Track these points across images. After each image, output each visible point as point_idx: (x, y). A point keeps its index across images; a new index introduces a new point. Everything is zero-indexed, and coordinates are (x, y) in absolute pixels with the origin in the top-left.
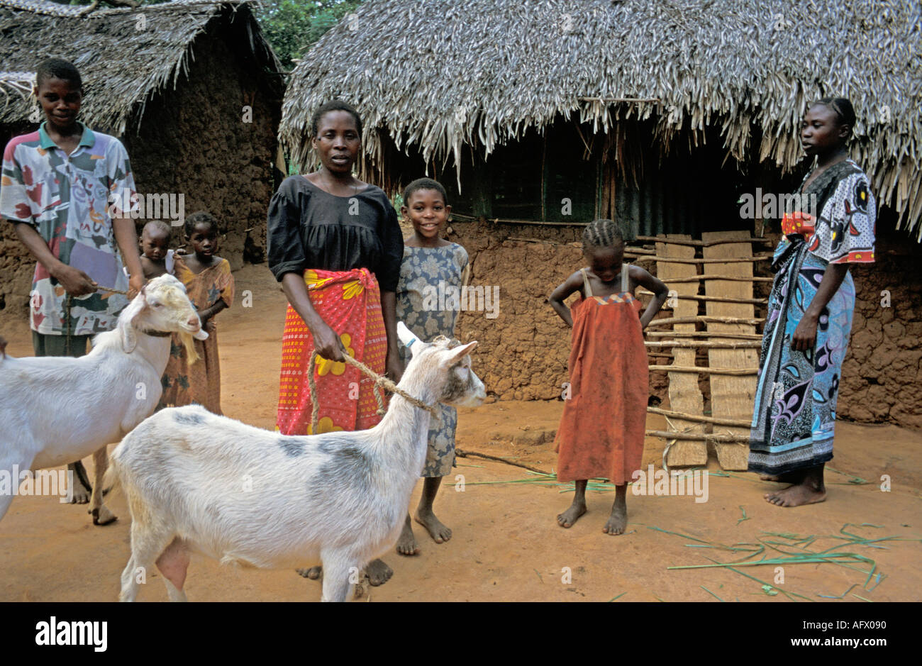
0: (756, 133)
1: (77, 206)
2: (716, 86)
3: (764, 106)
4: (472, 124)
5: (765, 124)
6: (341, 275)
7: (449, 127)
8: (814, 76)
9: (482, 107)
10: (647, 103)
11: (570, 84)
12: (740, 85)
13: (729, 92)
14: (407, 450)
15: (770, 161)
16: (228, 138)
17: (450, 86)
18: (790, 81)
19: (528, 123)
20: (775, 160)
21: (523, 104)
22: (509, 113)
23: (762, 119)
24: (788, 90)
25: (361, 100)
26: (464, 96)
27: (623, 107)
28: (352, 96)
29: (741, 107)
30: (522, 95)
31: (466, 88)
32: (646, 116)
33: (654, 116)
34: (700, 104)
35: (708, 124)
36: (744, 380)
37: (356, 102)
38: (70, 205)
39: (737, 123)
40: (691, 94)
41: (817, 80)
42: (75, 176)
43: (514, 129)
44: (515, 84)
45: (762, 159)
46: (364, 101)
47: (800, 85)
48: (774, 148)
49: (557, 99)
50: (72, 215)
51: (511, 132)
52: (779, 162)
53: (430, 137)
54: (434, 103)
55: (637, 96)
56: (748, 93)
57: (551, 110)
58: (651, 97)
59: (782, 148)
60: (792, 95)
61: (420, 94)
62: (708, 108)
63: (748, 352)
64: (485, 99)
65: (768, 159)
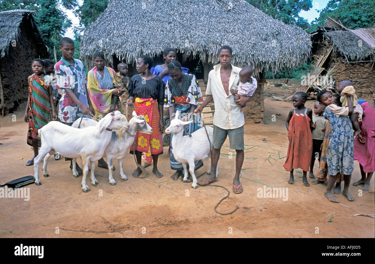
0: (207, 56)
1: (80, 83)
2: (198, 45)
3: (209, 50)
4: (140, 54)
5: (210, 54)
7: (133, 55)
8: (219, 43)
9: (142, 50)
10: (182, 49)
11: (163, 44)
12: (204, 45)
13: (201, 47)
15: (211, 62)
17: (132, 44)
18: (214, 44)
19: (155, 54)
20: (212, 62)
21: (153, 49)
22: (150, 51)
23: (209, 53)
24: (214, 46)
25: (107, 48)
26: (136, 47)
28: (104, 47)
29: (204, 50)
30: (152, 47)
31: (136, 45)
32: (183, 52)
33: (184, 52)
34: (195, 49)
35: (197, 54)
36: (209, 114)
37: (106, 48)
39: (203, 54)
40: (192, 47)
41: (220, 44)
43: (151, 56)
44: (149, 44)
45: (209, 62)
46: (108, 48)
47: (216, 45)
48: (211, 59)
49: (161, 48)
51: (150, 56)
52: (213, 62)
53: (129, 57)
54: (128, 49)
55: (180, 47)
56: (205, 47)
57: (160, 51)
58: (183, 47)
59: (213, 60)
60: (215, 48)
61: (124, 46)
62: (197, 50)
63: (208, 108)
64: (143, 47)
65: (210, 62)
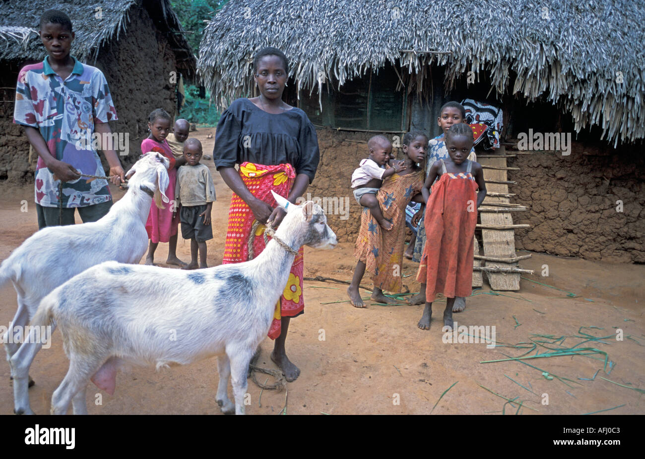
0: (513, 75)
1: (68, 117)
2: (489, 44)
3: (519, 58)
4: (330, 66)
5: (520, 69)
6: (272, 168)
7: (314, 68)
8: (551, 40)
9: (336, 55)
10: (444, 54)
11: (394, 41)
12: (504, 44)
13: (497, 49)
14: (276, 276)
15: (521, 94)
16: (149, 73)
17: (314, 40)
18: (535, 42)
19: (367, 66)
20: (523, 93)
21: (364, 53)
22: (355, 59)
23: (517, 66)
24: (534, 49)
25: (254, 48)
26: (324, 47)
27: (428, 56)
28: (248, 45)
29: (503, 59)
30: (364, 47)
31: (325, 42)
32: (443, 63)
33: (448, 63)
34: (478, 56)
35: (483, 69)
36: (504, 233)
37: (251, 49)
38: (64, 116)
39: (500, 69)
40: (472, 49)
41: (552, 42)
42: (68, 95)
43: (358, 70)
44: (357, 40)
45: (515, 92)
46: (256, 49)
47: (541, 45)
48: (523, 85)
49: (386, 50)
50: (65, 123)
51: (356, 71)
52: (526, 94)
53: (302, 74)
54: (304, 51)
55: (437, 50)
56: (509, 49)
57: (382, 58)
58: (446, 50)
59: (528, 86)
60: (537, 52)
61: (294, 45)
62: (483, 59)
63: (505, 215)
64: (339, 49)
65: (519, 92)
